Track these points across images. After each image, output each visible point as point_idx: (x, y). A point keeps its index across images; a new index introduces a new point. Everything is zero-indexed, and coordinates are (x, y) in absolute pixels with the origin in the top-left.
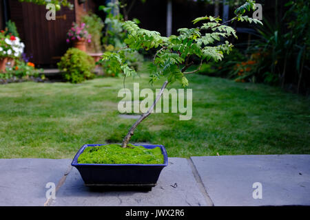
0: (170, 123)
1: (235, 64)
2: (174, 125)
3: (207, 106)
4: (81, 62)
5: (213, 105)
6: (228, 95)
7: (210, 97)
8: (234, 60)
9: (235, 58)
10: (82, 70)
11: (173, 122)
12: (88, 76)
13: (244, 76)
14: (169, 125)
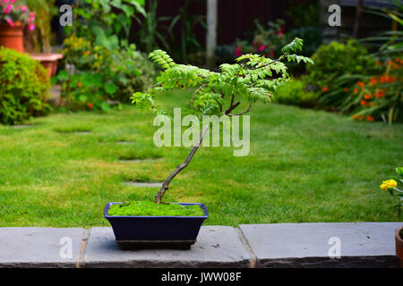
0: (212, 194)
1: (357, 80)
2: (219, 196)
3: (282, 167)
4: (23, 78)
5: (292, 165)
6: (328, 147)
7: (292, 151)
8: (354, 73)
9: (359, 68)
10: (25, 95)
11: (218, 191)
12: (38, 108)
13: (373, 108)
14: (210, 197)
